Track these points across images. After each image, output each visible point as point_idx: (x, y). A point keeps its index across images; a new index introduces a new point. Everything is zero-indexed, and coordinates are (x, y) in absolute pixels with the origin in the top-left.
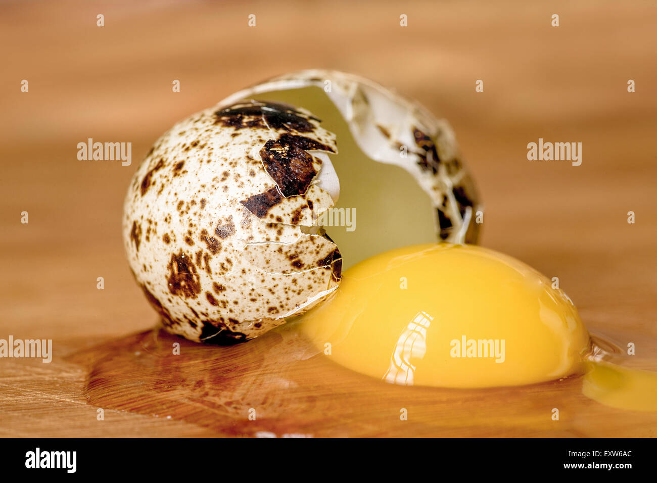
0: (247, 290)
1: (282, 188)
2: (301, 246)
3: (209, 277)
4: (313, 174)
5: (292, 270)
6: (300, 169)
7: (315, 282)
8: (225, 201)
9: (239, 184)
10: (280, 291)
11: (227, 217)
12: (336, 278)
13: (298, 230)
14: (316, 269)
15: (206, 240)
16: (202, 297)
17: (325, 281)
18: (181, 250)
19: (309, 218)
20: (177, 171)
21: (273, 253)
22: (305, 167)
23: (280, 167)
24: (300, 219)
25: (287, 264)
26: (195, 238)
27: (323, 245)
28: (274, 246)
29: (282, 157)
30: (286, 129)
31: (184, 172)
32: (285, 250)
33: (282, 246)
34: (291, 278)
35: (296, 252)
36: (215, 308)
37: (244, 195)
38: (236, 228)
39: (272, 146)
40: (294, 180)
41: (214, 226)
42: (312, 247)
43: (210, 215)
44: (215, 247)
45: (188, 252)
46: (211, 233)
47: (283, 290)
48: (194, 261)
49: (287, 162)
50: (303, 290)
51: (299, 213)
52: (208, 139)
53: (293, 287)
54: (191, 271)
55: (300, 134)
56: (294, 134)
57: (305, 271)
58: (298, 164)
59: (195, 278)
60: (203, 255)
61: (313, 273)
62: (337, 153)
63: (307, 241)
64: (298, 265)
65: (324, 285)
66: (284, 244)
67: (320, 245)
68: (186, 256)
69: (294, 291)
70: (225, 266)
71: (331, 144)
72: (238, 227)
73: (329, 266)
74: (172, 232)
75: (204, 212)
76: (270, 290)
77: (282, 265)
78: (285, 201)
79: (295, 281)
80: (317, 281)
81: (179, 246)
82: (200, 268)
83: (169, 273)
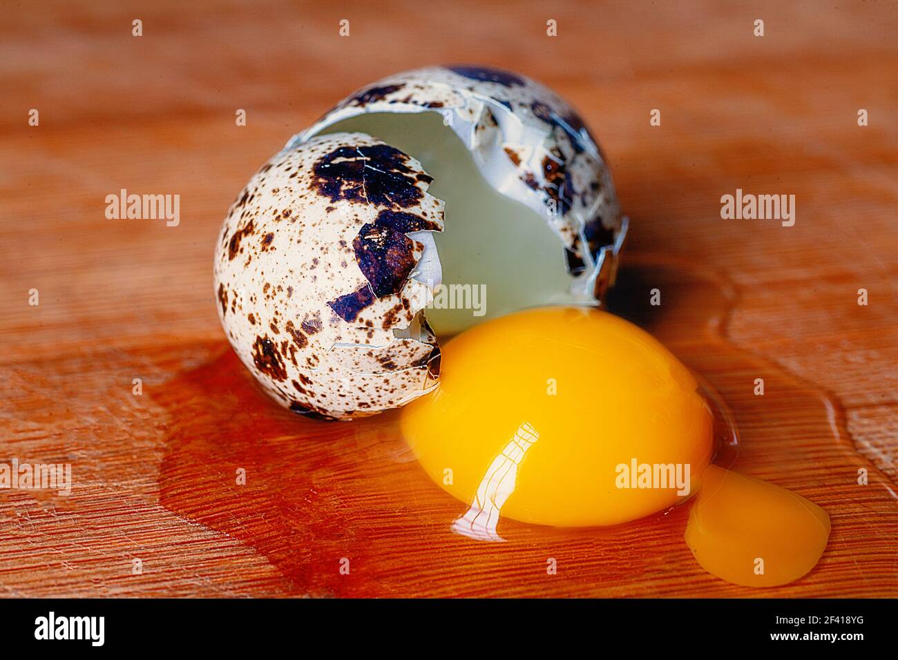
0: (335, 387)
1: (375, 288)
2: (392, 350)
3: (295, 368)
4: (411, 265)
5: (384, 371)
6: (398, 261)
7: (410, 381)
8: (314, 294)
9: (329, 275)
10: (371, 390)
11: (315, 312)
12: (434, 376)
13: (390, 333)
14: (410, 370)
15: (292, 332)
16: (288, 382)
17: (421, 380)
18: (266, 335)
19: (404, 320)
20: (265, 245)
21: (362, 356)
22: (403, 257)
23: (374, 260)
24: (393, 322)
25: (378, 367)
26: (281, 326)
27: (418, 348)
28: (363, 350)
29: (378, 247)
30: (387, 203)
31: (272, 249)
32: (375, 354)
33: (372, 350)
34: (383, 379)
35: (388, 355)
36: (303, 395)
37: (334, 289)
38: (323, 325)
39: (368, 232)
40: (389, 277)
41: (301, 320)
42: (405, 351)
43: (296, 306)
44: (301, 341)
45: (273, 339)
46: (297, 326)
47: (374, 389)
48: (279, 349)
49: (382, 253)
50: (396, 389)
51: (393, 315)
52: (301, 209)
53: (385, 386)
54: (277, 358)
55: (402, 209)
56: (395, 210)
57: (398, 372)
58: (396, 255)
59: (280, 365)
60: (289, 346)
61: (407, 374)
62: (443, 230)
63: (399, 346)
64: (390, 366)
65: (420, 384)
66: (373, 348)
67: (415, 348)
68: (271, 343)
69: (386, 390)
70: (311, 361)
71: (437, 220)
72: (325, 324)
73: (426, 366)
74: (257, 314)
75: (290, 302)
76: (360, 389)
77: (372, 366)
78: (377, 301)
79: (387, 381)
80: (412, 380)
81: (264, 330)
82: (286, 357)
83: (255, 352)
